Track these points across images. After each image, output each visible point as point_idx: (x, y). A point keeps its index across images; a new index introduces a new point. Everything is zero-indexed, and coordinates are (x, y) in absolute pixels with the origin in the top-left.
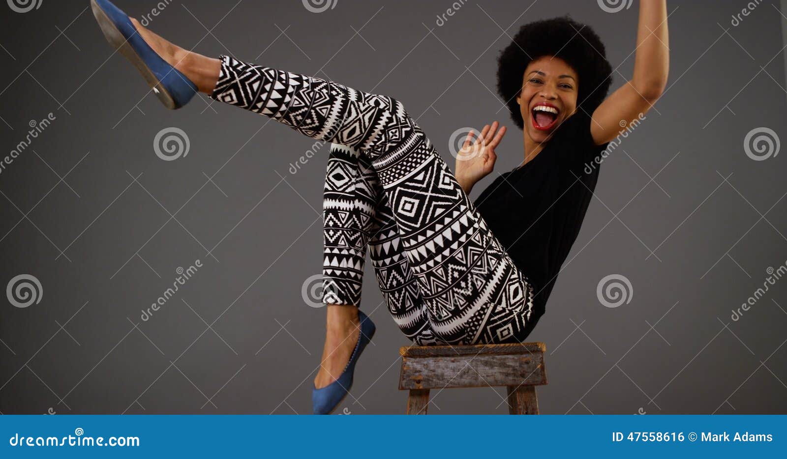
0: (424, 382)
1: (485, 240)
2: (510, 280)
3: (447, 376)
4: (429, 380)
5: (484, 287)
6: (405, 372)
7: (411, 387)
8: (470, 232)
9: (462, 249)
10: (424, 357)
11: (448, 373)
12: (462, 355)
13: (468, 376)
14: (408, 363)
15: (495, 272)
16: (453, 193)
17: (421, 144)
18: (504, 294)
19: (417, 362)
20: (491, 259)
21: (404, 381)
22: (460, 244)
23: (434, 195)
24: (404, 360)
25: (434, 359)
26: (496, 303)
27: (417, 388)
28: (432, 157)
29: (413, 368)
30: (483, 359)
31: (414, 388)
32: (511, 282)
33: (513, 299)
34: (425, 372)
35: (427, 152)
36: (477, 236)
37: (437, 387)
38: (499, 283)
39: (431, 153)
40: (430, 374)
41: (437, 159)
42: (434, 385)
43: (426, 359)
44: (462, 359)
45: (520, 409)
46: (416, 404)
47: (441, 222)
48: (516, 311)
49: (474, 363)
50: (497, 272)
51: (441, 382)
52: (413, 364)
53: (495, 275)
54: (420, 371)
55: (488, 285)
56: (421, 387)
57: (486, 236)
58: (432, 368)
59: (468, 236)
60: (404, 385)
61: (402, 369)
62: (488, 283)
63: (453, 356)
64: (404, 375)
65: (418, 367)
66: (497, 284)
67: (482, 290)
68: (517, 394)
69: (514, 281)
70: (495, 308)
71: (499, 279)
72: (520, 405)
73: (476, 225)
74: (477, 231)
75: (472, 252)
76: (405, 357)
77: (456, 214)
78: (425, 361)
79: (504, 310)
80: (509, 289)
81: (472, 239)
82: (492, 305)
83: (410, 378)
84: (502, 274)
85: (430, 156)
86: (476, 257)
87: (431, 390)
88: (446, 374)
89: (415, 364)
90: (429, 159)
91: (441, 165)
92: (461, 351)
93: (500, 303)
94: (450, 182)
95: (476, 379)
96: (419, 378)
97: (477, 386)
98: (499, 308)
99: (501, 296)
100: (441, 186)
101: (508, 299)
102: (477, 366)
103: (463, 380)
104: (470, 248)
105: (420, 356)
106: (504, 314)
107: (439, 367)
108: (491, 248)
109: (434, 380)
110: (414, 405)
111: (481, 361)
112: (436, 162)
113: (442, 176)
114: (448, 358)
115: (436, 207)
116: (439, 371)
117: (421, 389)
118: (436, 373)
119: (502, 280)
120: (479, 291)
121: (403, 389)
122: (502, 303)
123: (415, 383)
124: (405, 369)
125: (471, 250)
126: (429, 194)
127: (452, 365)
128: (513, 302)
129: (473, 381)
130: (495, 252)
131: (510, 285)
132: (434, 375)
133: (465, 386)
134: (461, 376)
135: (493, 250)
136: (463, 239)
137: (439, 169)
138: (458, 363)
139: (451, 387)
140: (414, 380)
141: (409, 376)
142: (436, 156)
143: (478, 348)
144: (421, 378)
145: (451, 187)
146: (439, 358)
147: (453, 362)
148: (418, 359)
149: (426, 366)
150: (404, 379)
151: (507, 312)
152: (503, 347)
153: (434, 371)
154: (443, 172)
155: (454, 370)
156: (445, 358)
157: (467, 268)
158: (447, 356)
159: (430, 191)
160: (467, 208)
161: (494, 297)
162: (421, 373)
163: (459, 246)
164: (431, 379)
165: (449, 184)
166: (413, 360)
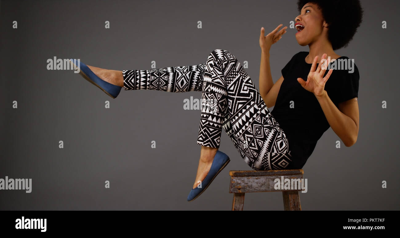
0: (242, 189)
1: (263, 120)
2: (277, 139)
3: (254, 186)
4: (244, 188)
5: (263, 145)
6: (232, 184)
7: (236, 192)
8: (255, 116)
9: (250, 126)
10: (242, 176)
11: (255, 185)
12: (261, 176)
13: (264, 186)
14: (234, 180)
15: (268, 136)
16: (248, 95)
17: (233, 69)
18: (274, 147)
19: (239, 179)
20: (266, 129)
21: (232, 189)
22: (250, 123)
23: (238, 97)
24: (232, 178)
25: (247, 177)
26: (271, 152)
27: (239, 192)
28: (239, 75)
29: (237, 182)
30: (272, 178)
31: (237, 192)
32: (278, 140)
33: (280, 148)
34: (243, 184)
35: (236, 73)
36: (259, 118)
37: (249, 192)
38: (270, 141)
39: (238, 74)
40: (245, 185)
41: (242, 77)
42: (247, 190)
43: (243, 177)
44: (261, 178)
45: (291, 203)
46: (238, 201)
47: (241, 112)
48: (284, 153)
49: (267, 180)
50: (269, 136)
51: (251, 189)
52: (236, 180)
53: (268, 138)
54: (240, 184)
55: (264, 144)
56: (241, 192)
57: (264, 118)
58: (246, 182)
59: (254, 119)
60: (232, 191)
61: (231, 182)
62: (265, 142)
63: (257, 176)
64: (232, 185)
65: (239, 182)
66: (269, 142)
67: (262, 146)
68: (290, 195)
69: (279, 139)
70: (271, 154)
71: (270, 139)
72: (291, 201)
73: (259, 112)
74: (259, 115)
75: (255, 127)
76: (232, 176)
77: (248, 107)
78: (243, 179)
79: (276, 154)
80: (277, 144)
81: (256, 120)
82: (269, 153)
83: (235, 187)
84: (272, 136)
85: (237, 75)
86: (257, 129)
87: (246, 193)
88: (253, 185)
89: (237, 180)
90: (237, 77)
91: (244, 80)
92: (261, 173)
93: (273, 151)
94: (247, 89)
95: (269, 188)
96: (239, 187)
97: (269, 191)
98: (273, 154)
99: (273, 148)
100: (242, 92)
101: (277, 149)
102: (269, 181)
103: (262, 188)
104: (254, 125)
105: (240, 176)
106: (277, 156)
107: (249, 181)
108: (267, 123)
109: (247, 188)
110: (237, 201)
111: (271, 178)
112: (241, 78)
113: (243, 86)
114: (254, 177)
115: (239, 103)
116: (250, 184)
117: (241, 193)
118: (248, 185)
119: (272, 140)
120: (261, 147)
121: (231, 192)
122: (274, 151)
123: (238, 190)
124: (232, 182)
125: (255, 126)
126: (236, 97)
127: (256, 181)
128: (280, 149)
129: (267, 189)
130: (268, 125)
131: (277, 142)
132: (248, 186)
133: (263, 191)
134: (261, 186)
135: (268, 124)
136: (251, 120)
137: (242, 82)
138: (259, 180)
139: (256, 192)
140: (237, 188)
141: (234, 186)
142: (241, 74)
143: (270, 172)
144: (240, 187)
145: (247, 92)
146: (250, 177)
147: (257, 179)
148: (239, 177)
149: (243, 181)
150: (232, 188)
151: (279, 155)
152: (282, 172)
153: (247, 184)
154: (244, 84)
155: (257, 183)
156: (253, 177)
157: (254, 136)
158: (254, 176)
159: (236, 96)
160: (255, 103)
161: (269, 149)
162: (241, 185)
163: (249, 124)
164: (245, 188)
165: (246, 90)
166: (236, 178)
